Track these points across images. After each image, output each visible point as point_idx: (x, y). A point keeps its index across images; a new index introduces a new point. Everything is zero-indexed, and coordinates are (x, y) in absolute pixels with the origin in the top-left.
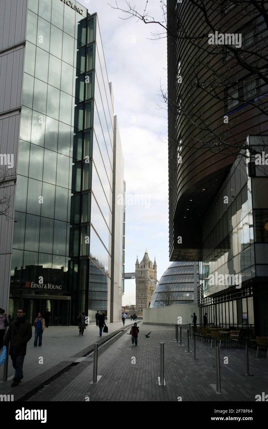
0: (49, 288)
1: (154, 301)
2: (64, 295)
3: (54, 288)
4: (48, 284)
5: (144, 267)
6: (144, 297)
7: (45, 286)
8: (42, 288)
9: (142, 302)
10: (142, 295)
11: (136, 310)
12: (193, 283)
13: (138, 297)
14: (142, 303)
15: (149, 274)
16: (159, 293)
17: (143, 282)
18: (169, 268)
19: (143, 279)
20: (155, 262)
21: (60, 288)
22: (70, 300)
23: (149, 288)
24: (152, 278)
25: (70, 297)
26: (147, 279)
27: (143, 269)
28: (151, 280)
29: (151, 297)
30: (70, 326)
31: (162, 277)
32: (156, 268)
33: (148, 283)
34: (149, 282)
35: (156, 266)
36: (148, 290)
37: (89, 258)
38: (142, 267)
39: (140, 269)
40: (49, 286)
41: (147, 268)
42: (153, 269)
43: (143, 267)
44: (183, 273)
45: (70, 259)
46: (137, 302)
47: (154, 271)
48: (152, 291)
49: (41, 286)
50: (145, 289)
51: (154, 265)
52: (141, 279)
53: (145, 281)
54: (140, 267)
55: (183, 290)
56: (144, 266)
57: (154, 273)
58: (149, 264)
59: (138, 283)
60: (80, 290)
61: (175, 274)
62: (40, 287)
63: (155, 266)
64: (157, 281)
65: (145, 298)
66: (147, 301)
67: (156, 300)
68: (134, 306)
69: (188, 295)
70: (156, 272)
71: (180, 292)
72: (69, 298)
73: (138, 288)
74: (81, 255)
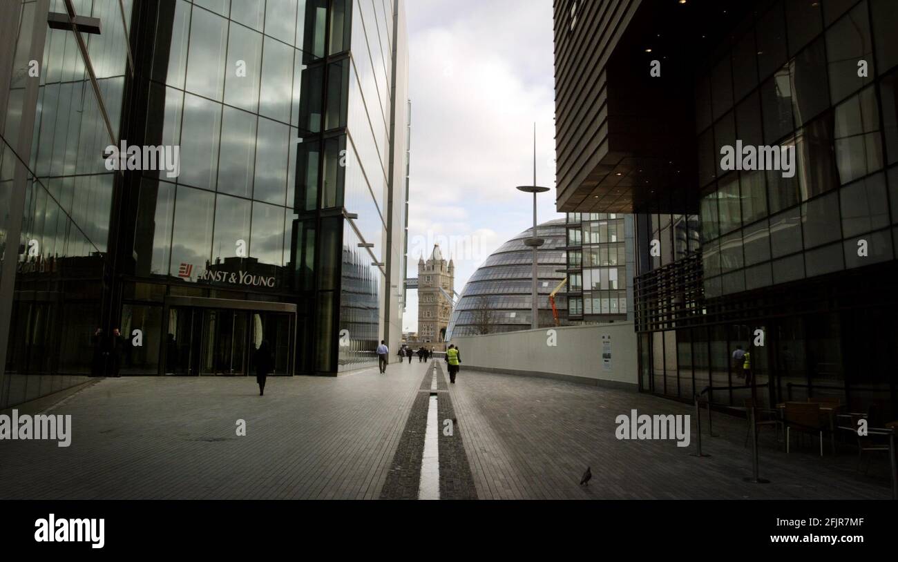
0: (241, 282)
1: (453, 324)
2: (281, 299)
3: (256, 283)
4: (241, 272)
5: (433, 269)
6: (431, 320)
7: (232, 277)
8: (224, 280)
9: (428, 327)
10: (428, 315)
11: (418, 341)
12: (530, 294)
13: (421, 320)
14: (428, 330)
15: (440, 281)
16: (462, 311)
17: (431, 294)
18: (479, 269)
19: (432, 290)
20: (451, 261)
21: (271, 284)
22: (294, 313)
23: (441, 304)
24: (445, 288)
25: (295, 305)
26: (438, 289)
27: (431, 272)
28: (445, 291)
29: (448, 320)
30: (295, 377)
31: (468, 283)
32: (453, 270)
33: (438, 295)
34: (441, 295)
35: (453, 267)
36: (439, 308)
37: (343, 212)
38: (428, 269)
39: (424, 273)
40: (242, 277)
41: (438, 270)
42: (448, 272)
43: (431, 268)
44: (504, 277)
45: (296, 217)
46: (420, 328)
47: (449, 275)
48: (446, 308)
49: (220, 277)
50: (434, 306)
51: (450, 265)
52: (427, 289)
53: (434, 293)
54: (426, 269)
55: (505, 306)
56: (433, 266)
57: (449, 279)
58: (442, 264)
59: (422, 295)
60: (320, 289)
61: (491, 278)
62: (217, 278)
63: (451, 267)
64: (454, 292)
65: (434, 321)
66: (436, 326)
67: (457, 323)
68: (413, 333)
69: (513, 315)
70: (452, 278)
71: (500, 309)
72: (292, 308)
73: (423, 304)
74: (323, 207)
